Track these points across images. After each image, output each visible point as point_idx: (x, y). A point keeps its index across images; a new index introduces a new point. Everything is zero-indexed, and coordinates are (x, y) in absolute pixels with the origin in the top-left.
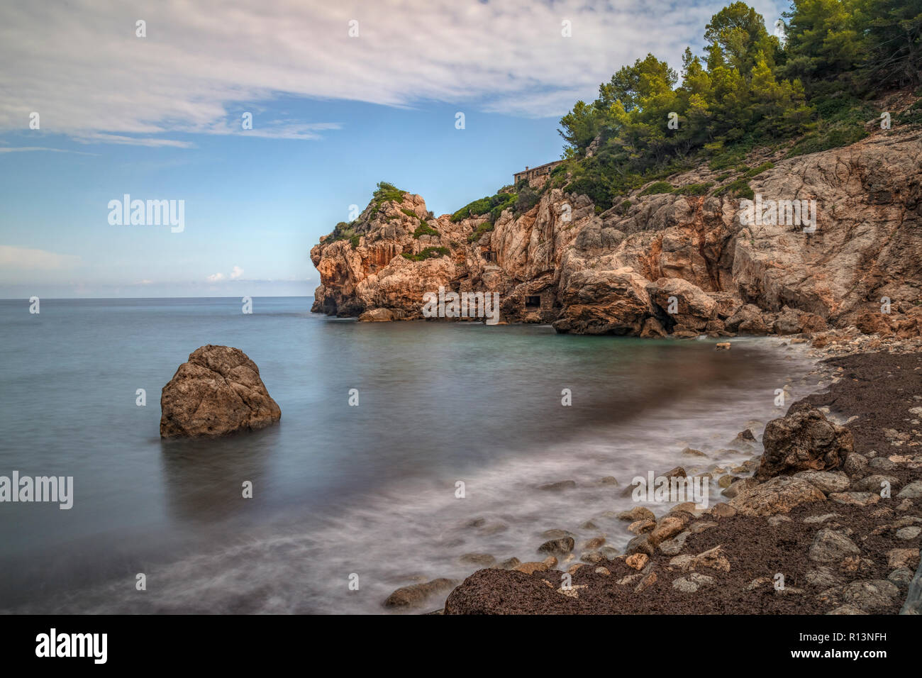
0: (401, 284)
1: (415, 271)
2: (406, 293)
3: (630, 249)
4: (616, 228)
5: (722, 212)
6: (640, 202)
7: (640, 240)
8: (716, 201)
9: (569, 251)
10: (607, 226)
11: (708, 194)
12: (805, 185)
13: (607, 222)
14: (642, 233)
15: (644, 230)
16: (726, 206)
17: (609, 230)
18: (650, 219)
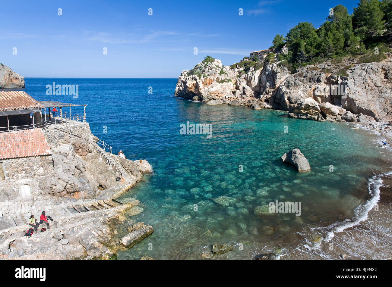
0: (216, 91)
1: (220, 86)
2: (218, 94)
3: (305, 88)
4: (299, 81)
5: (338, 80)
6: (308, 73)
7: (308, 86)
8: (336, 76)
9: (282, 87)
10: (296, 80)
11: (332, 73)
12: (367, 74)
13: (296, 78)
14: (309, 83)
15: (309, 82)
16: (339, 78)
17: (297, 81)
18: (311, 79)
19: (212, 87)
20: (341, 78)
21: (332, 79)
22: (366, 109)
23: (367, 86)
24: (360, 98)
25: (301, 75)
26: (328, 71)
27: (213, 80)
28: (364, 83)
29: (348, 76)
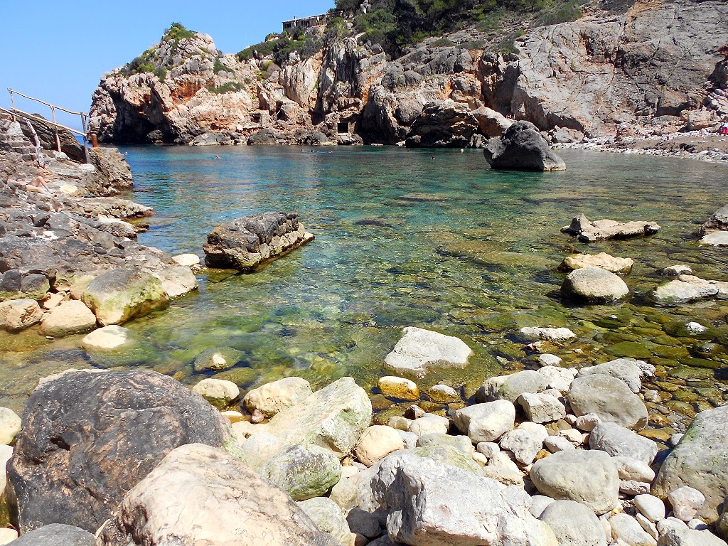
0: (210, 113)
1: (219, 101)
2: (214, 121)
3: (429, 87)
4: (415, 71)
5: (498, 63)
6: (431, 52)
7: (436, 82)
8: (494, 55)
9: (378, 88)
10: (408, 69)
11: (483, 49)
12: (554, 48)
13: (407, 66)
14: (436, 76)
15: (437, 73)
16: (501, 59)
17: (411, 73)
18: (441, 66)
19: (199, 104)
20: (505, 60)
21: (485, 63)
22: (563, 117)
23: (558, 72)
24: (549, 95)
25: (416, 58)
26: (476, 46)
27: (199, 84)
28: (550, 64)
29: (517, 52)
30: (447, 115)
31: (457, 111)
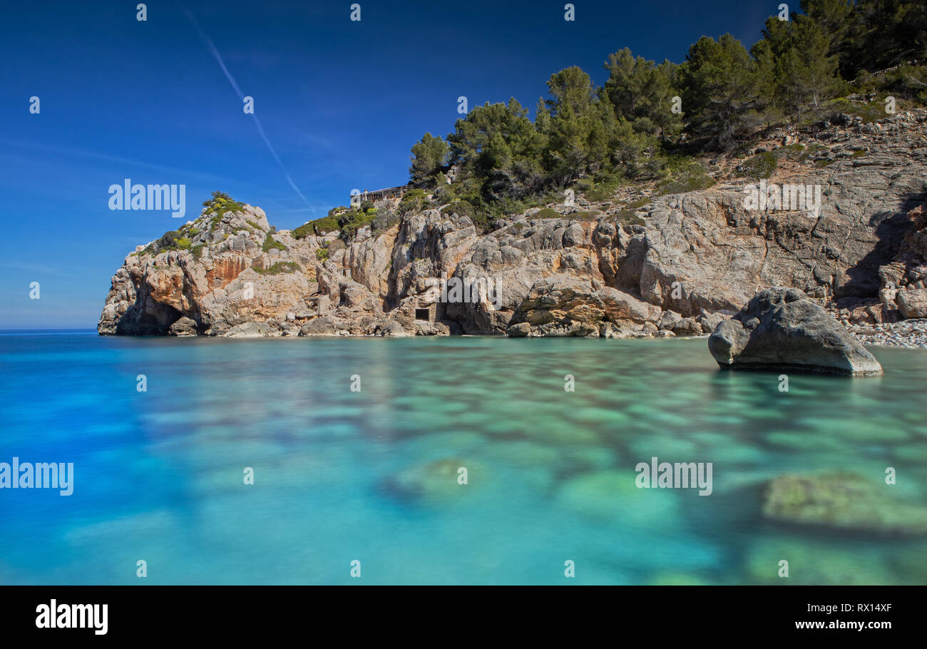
0: (253, 299)
1: (267, 285)
2: (259, 308)
3: (531, 264)
4: (514, 246)
5: (618, 236)
6: (532, 224)
7: (540, 258)
8: (612, 226)
9: (467, 266)
10: (505, 244)
11: (599, 220)
12: (686, 218)
13: (504, 241)
14: (541, 251)
15: (541, 249)
16: (621, 231)
17: (508, 248)
18: (546, 240)
19: (241, 287)
20: (627, 230)
21: (602, 236)
22: (713, 300)
23: (695, 246)
24: (689, 273)
25: (516, 230)
26: (588, 217)
27: (243, 264)
28: (686, 237)
29: (642, 223)
30: (564, 297)
31: (577, 291)
